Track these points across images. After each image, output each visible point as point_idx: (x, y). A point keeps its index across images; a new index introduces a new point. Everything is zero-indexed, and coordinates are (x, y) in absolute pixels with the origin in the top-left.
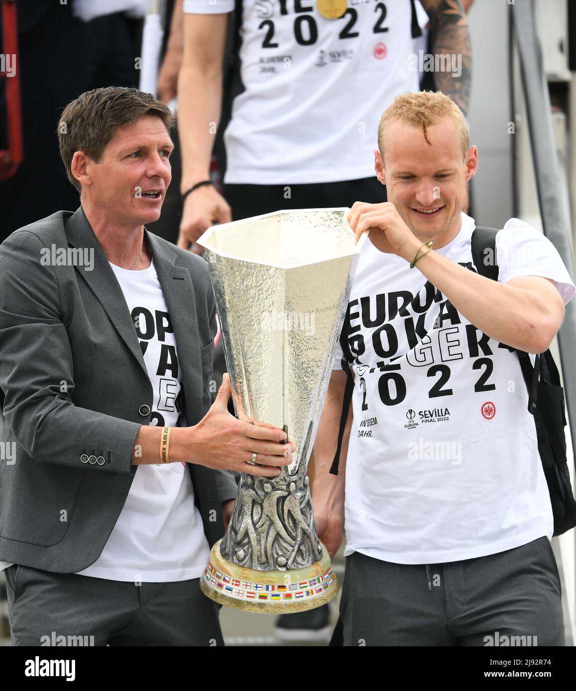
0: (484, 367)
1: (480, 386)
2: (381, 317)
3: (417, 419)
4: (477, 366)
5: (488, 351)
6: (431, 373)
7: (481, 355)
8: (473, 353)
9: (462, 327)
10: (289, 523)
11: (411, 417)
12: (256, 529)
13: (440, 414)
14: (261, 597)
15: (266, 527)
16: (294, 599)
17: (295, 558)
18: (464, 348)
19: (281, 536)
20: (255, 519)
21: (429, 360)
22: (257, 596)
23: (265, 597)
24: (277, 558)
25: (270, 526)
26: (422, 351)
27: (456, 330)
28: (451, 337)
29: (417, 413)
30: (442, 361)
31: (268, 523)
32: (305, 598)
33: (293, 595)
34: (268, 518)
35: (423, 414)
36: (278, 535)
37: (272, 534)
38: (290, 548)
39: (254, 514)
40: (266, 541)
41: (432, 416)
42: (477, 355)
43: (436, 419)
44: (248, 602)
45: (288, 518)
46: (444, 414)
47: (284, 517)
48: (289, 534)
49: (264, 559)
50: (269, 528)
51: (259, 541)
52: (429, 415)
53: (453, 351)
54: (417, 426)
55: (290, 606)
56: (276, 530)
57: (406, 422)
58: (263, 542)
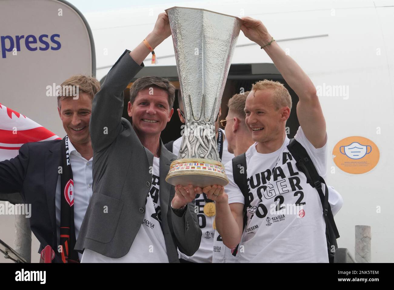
0: (299, 195)
1: (298, 203)
2: (259, 183)
3: (271, 221)
4: (296, 194)
5: (300, 188)
6: (276, 200)
7: (297, 190)
8: (294, 189)
9: (287, 179)
10: (206, 141)
11: (268, 221)
12: (190, 144)
13: (281, 218)
14: (192, 168)
15: (195, 142)
16: (207, 170)
17: (208, 156)
18: (289, 188)
19: (202, 146)
20: (190, 139)
21: (274, 194)
22: (190, 167)
23: (194, 168)
24: (200, 155)
25: (197, 141)
26: (270, 192)
27: (284, 181)
28: (282, 184)
29: (271, 219)
30: (280, 194)
31: (196, 140)
32: (212, 171)
33: (207, 169)
34: (196, 138)
35: (274, 219)
36: (201, 145)
37: (198, 144)
38: (206, 152)
39: (190, 138)
40: (195, 148)
41: (277, 219)
42: (295, 190)
43: (279, 220)
44: (186, 170)
45: (205, 139)
46: (282, 217)
47: (203, 138)
48: (206, 145)
49: (194, 155)
50: (196, 143)
51: (192, 148)
52: (276, 219)
53: (284, 189)
54: (271, 224)
55: (205, 171)
56: (199, 142)
57: (267, 223)
58: (193, 148)
